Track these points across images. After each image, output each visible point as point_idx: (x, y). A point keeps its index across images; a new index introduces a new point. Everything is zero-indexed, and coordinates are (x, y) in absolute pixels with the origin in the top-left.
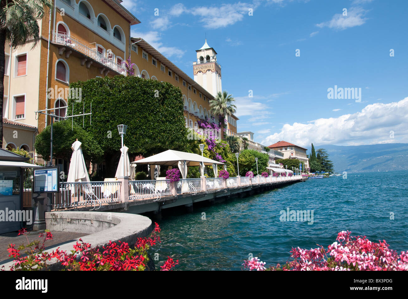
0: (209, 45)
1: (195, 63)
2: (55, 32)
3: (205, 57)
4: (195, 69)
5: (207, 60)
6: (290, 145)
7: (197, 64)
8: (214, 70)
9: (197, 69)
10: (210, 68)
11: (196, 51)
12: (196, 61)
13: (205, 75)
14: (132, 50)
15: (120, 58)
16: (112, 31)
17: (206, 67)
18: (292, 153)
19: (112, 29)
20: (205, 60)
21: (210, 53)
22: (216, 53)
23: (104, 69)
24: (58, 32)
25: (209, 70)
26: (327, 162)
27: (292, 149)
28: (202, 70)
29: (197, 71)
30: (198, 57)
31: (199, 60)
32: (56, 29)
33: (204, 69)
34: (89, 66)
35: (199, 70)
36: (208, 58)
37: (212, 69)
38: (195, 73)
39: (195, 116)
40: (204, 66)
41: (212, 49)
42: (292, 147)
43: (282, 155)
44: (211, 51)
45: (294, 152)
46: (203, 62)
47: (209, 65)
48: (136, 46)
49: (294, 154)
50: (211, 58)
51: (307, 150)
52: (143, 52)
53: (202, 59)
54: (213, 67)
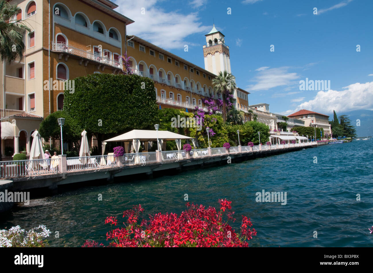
0: (217, 29)
1: (204, 47)
2: (55, 42)
3: (214, 40)
4: (205, 51)
5: (215, 42)
6: (310, 113)
7: (206, 47)
8: (221, 51)
9: (206, 52)
10: (218, 50)
11: (205, 35)
12: (206, 45)
13: (214, 56)
14: (128, 46)
15: (117, 54)
16: (107, 33)
17: (214, 49)
18: (313, 121)
19: (108, 31)
20: (213, 43)
21: (217, 36)
22: (224, 36)
23: (100, 65)
24: (57, 42)
25: (217, 52)
26: (350, 128)
27: (312, 117)
28: (211, 52)
29: (207, 53)
30: (207, 40)
31: (208, 44)
32: (55, 40)
33: (213, 51)
34: (86, 65)
35: (208, 52)
36: (216, 41)
37: (219, 50)
38: (205, 56)
39: (199, 95)
40: (212, 48)
41: (219, 32)
42: (312, 115)
43: (303, 123)
44: (218, 35)
45: (314, 119)
46: (212, 45)
47: (216, 47)
48: (133, 42)
49: (314, 121)
50: (219, 41)
51: (329, 117)
52: (140, 45)
53: (210, 42)
54: (220, 48)
